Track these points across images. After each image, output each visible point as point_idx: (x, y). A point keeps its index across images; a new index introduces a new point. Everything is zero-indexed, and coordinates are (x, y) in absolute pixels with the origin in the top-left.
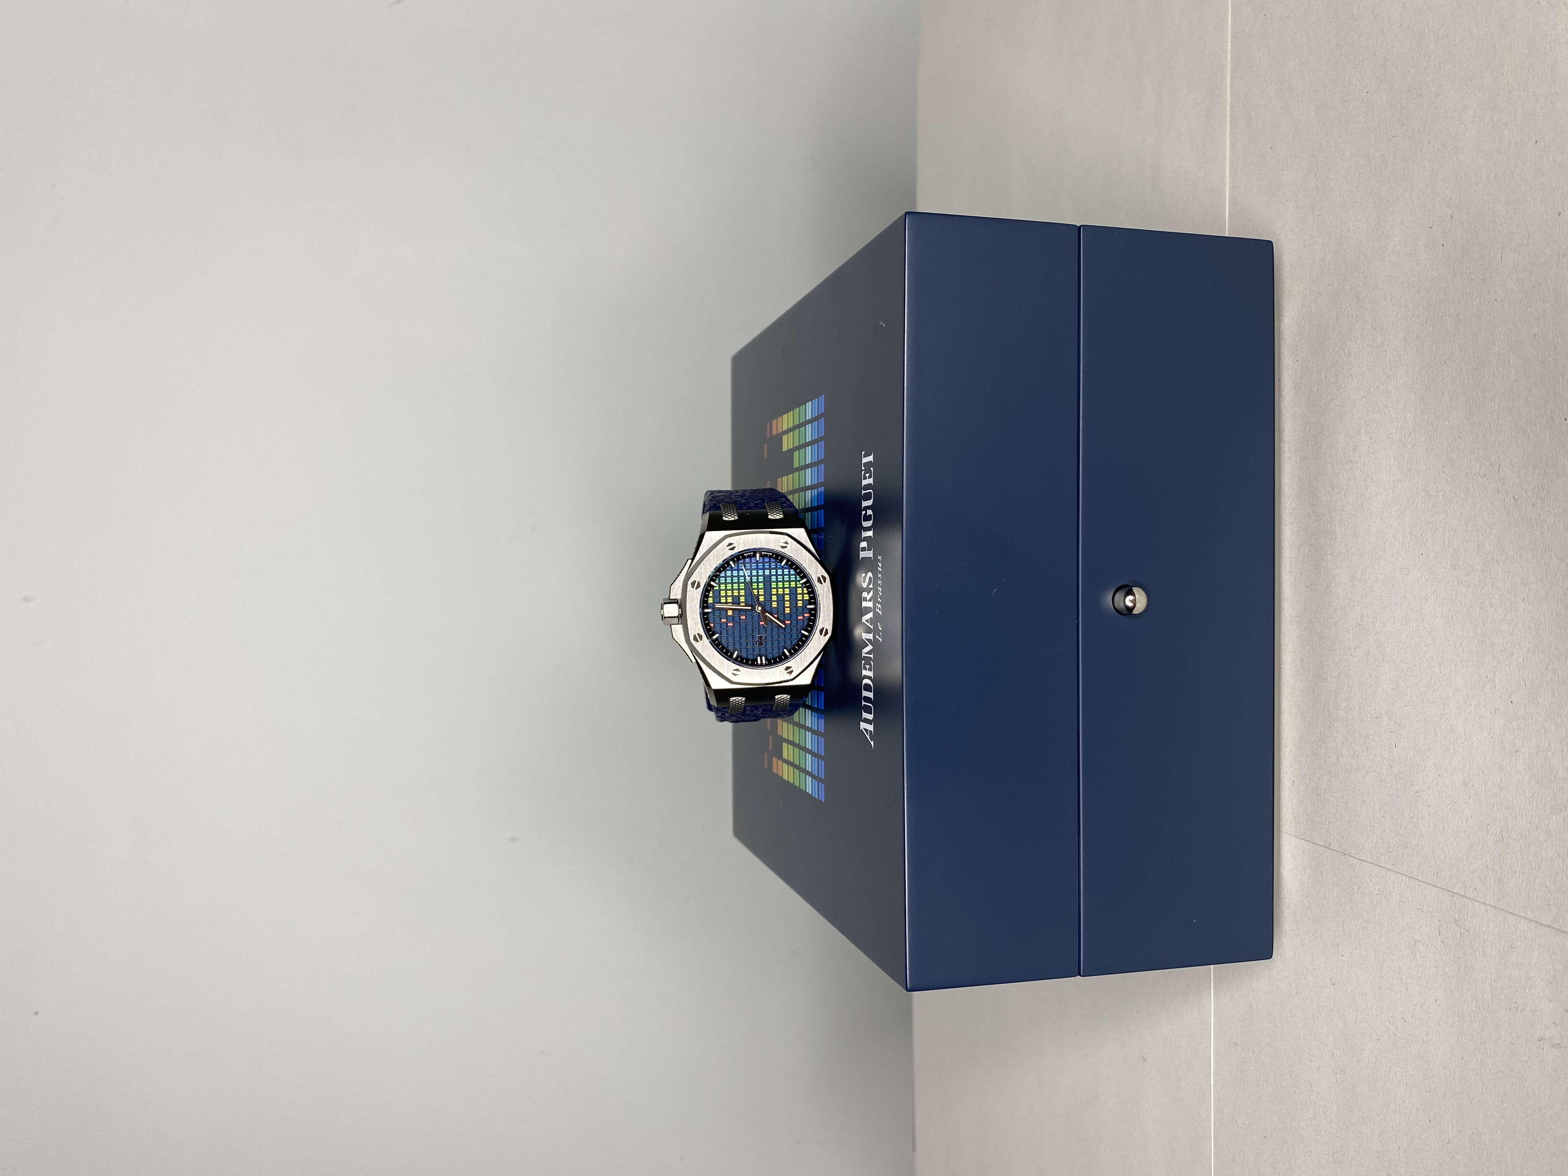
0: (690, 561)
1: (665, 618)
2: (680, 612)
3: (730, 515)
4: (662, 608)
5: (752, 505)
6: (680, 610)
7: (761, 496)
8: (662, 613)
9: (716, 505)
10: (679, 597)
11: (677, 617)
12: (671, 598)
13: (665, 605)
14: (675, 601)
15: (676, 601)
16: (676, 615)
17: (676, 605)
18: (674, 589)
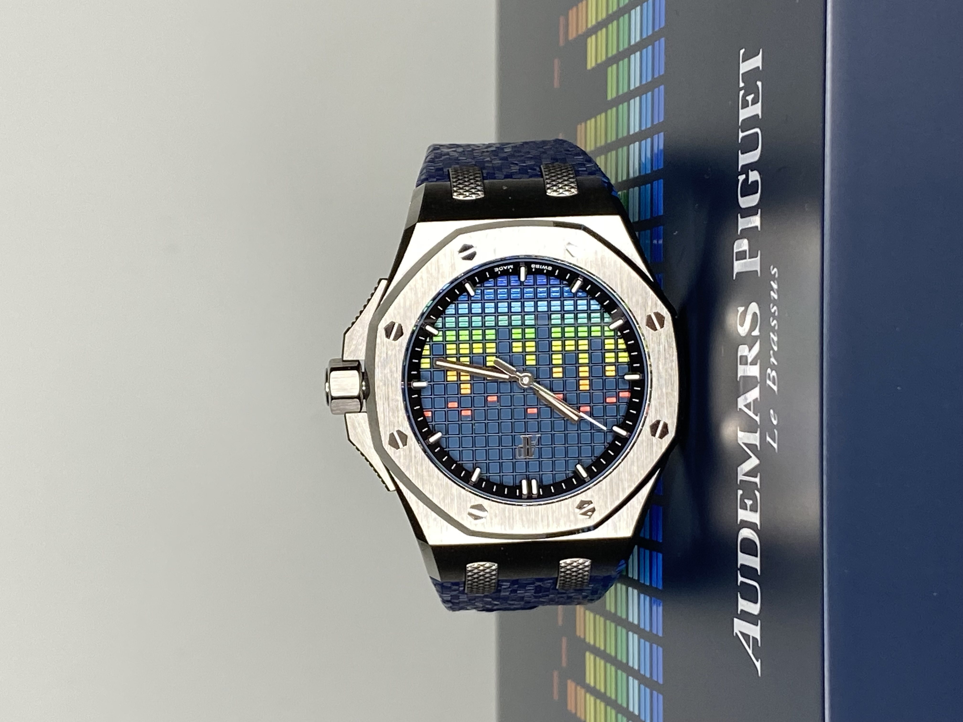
0: (384, 283)
1: (333, 398)
2: (364, 388)
3: (467, 188)
4: (327, 379)
5: (515, 169)
6: (364, 383)
7: (534, 153)
8: (327, 390)
9: (442, 169)
10: (361, 356)
11: (358, 397)
12: (344, 359)
13: (334, 374)
14: (355, 366)
15: (356, 364)
16: (356, 393)
17: (355, 372)
18: (352, 339)
